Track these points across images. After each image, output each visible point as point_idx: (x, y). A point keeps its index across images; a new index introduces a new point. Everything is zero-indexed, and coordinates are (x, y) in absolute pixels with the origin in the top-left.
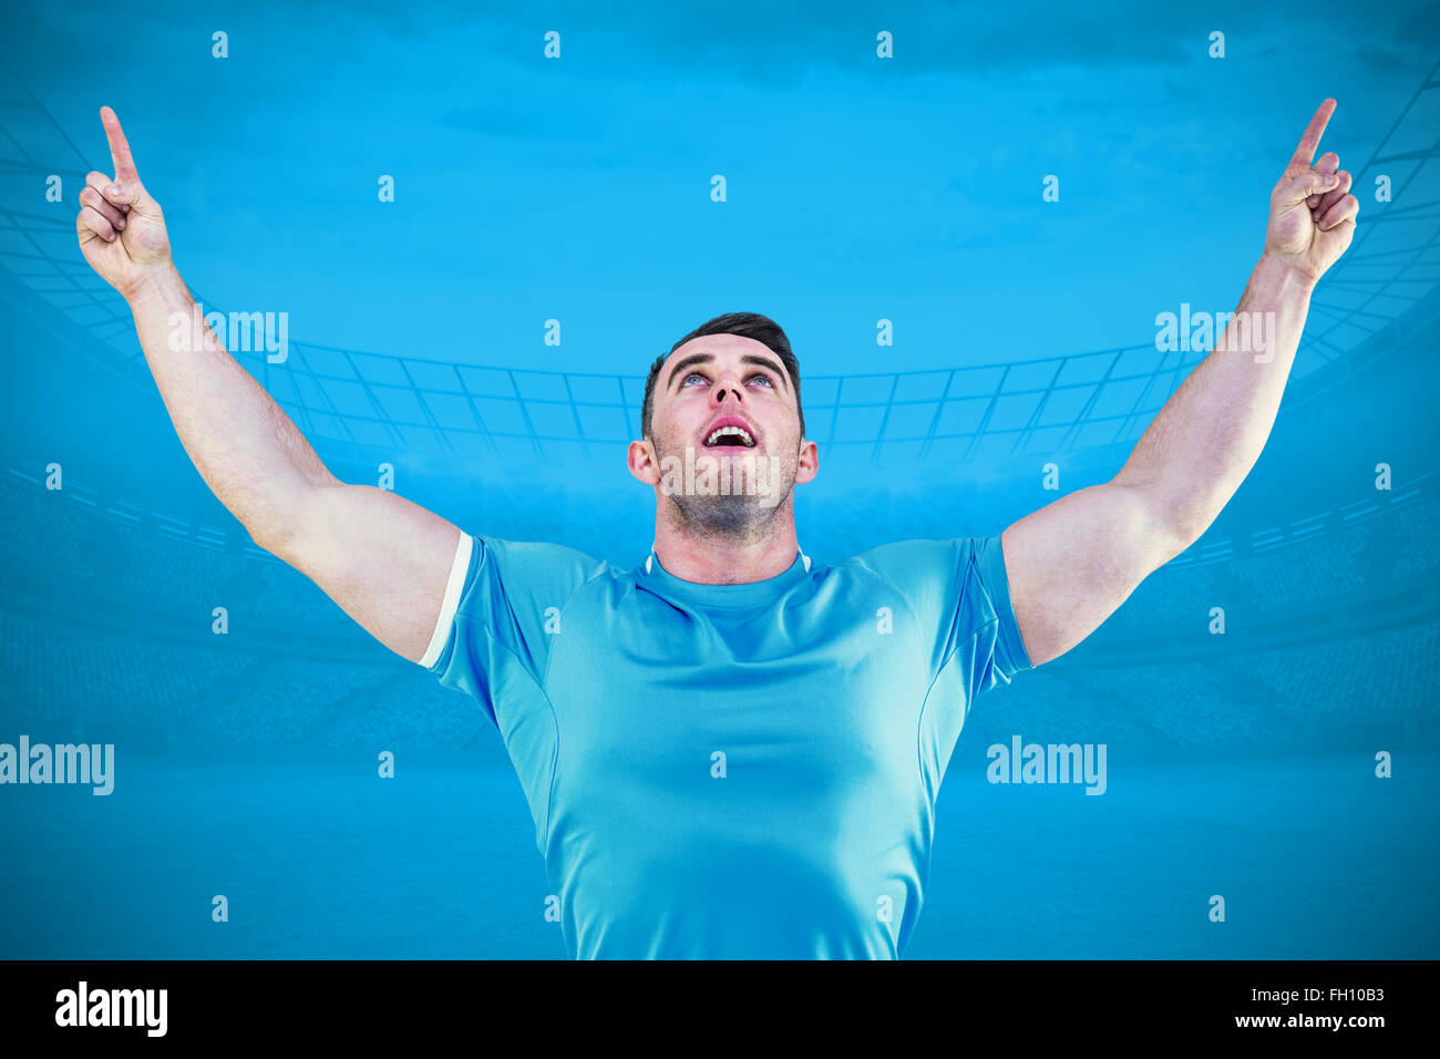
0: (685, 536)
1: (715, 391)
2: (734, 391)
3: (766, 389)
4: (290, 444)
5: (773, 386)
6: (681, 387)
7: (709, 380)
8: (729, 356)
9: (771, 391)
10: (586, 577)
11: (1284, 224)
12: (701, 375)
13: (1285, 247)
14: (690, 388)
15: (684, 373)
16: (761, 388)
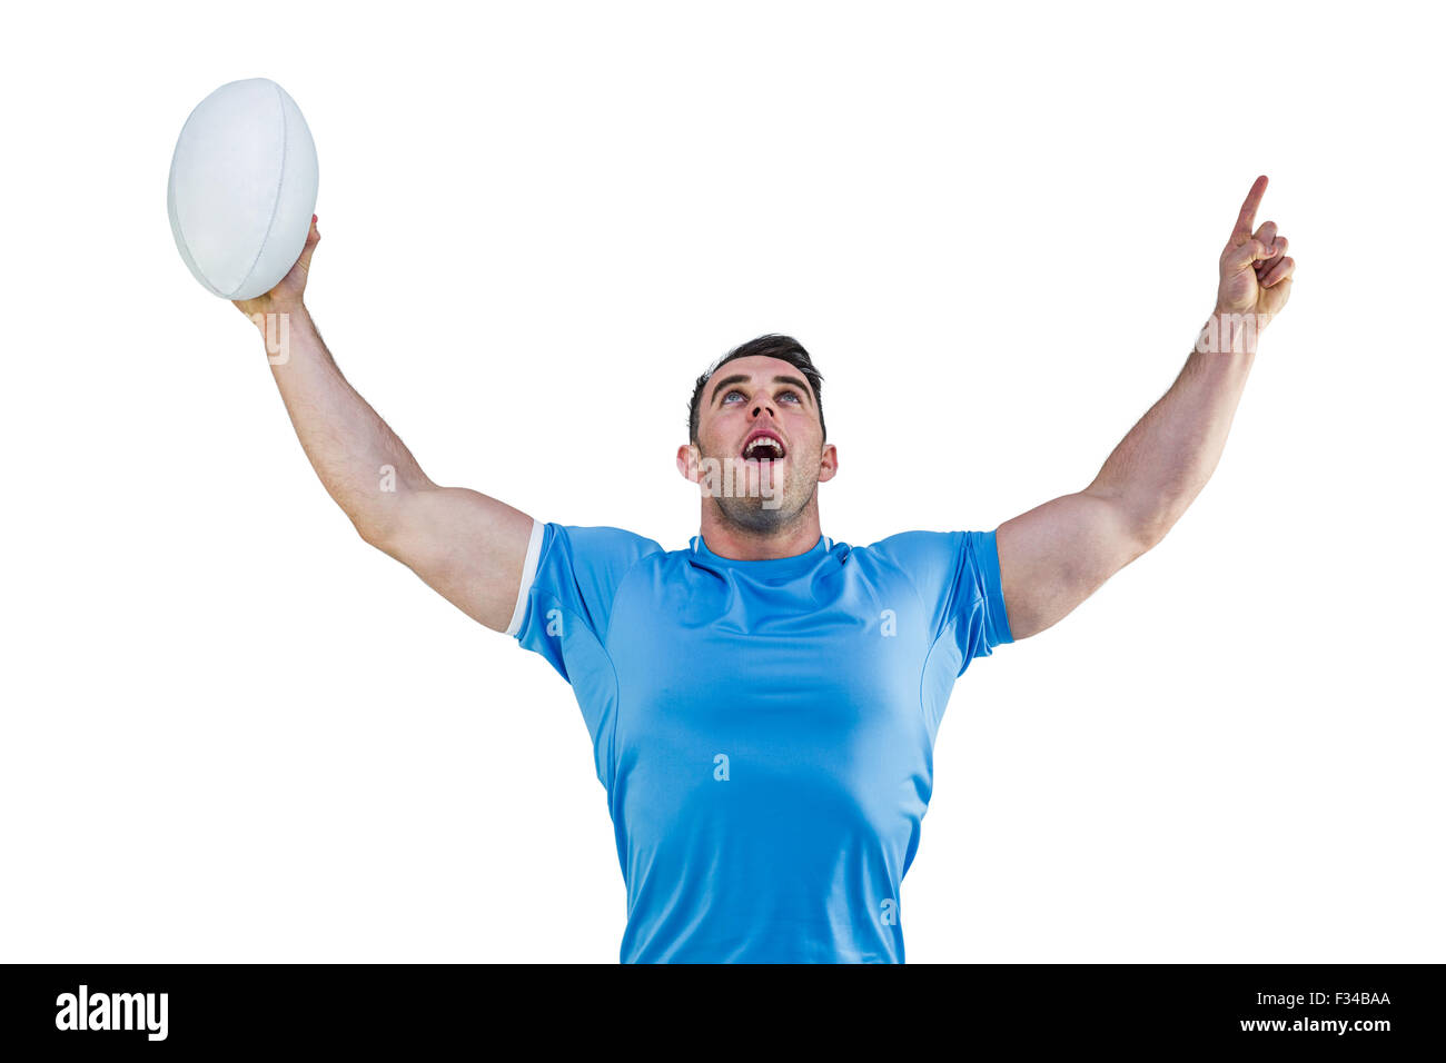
0: (726, 528)
1: (751, 407)
2: (767, 409)
3: (795, 406)
4: (396, 454)
5: (800, 402)
6: (723, 403)
7: (746, 397)
8: (763, 377)
9: (799, 406)
10: (640, 555)
11: (1235, 285)
12: (739, 392)
13: (1237, 304)
14: (731, 404)
15: (725, 390)
16: (790, 404)
